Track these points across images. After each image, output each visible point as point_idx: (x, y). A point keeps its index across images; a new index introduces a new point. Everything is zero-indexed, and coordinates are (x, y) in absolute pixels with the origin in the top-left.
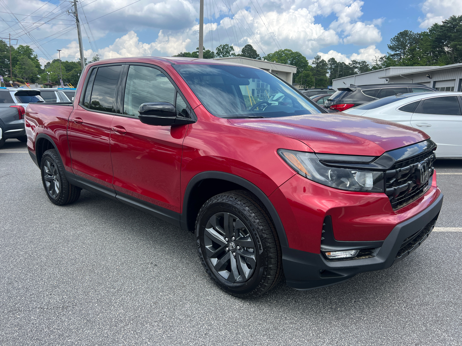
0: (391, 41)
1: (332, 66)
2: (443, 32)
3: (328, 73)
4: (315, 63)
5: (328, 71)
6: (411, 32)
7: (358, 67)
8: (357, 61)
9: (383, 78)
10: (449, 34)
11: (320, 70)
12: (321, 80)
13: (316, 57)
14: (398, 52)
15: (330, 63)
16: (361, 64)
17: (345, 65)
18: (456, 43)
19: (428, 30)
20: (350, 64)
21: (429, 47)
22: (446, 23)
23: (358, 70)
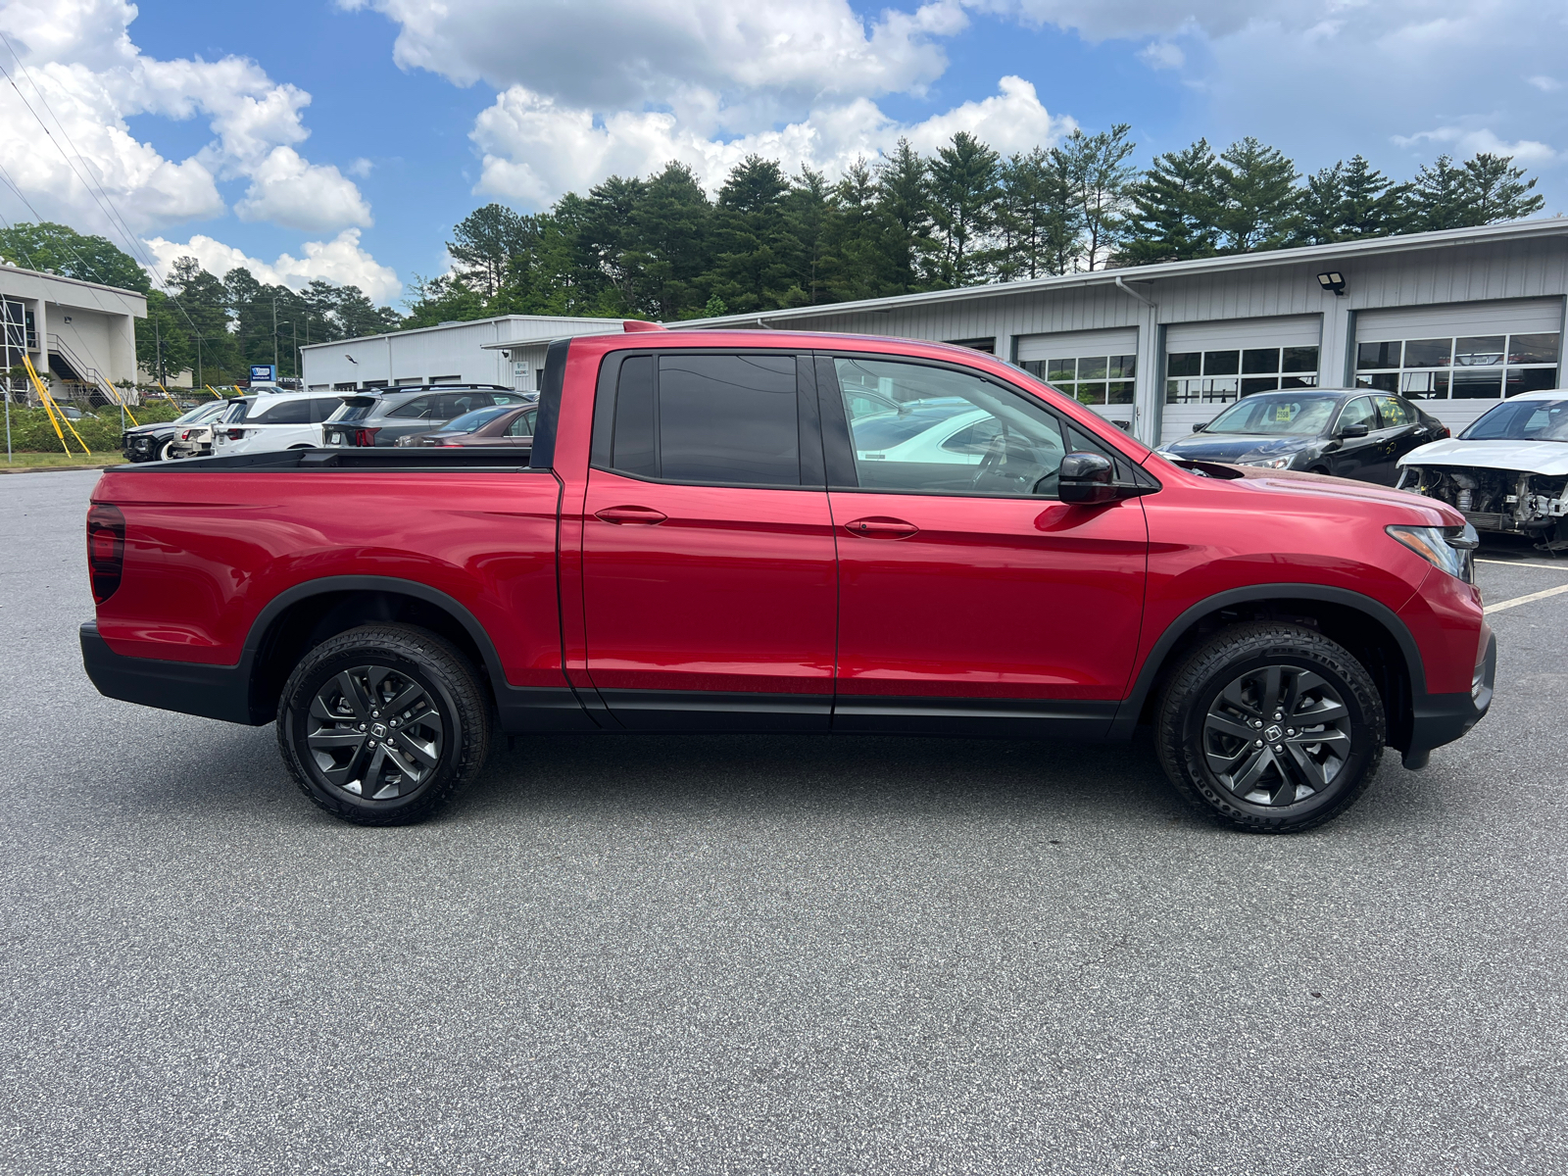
0: (457, 232)
1: (241, 296)
2: (595, 219)
3: (232, 319)
4: (181, 283)
5: (232, 313)
6: (508, 210)
7: (335, 304)
8: (327, 284)
9: (495, 348)
10: (613, 228)
11: (204, 311)
12: (213, 344)
13: (177, 260)
14: (479, 268)
15: (234, 287)
16: (343, 296)
17: (290, 294)
18: (636, 253)
19: (554, 209)
20: (305, 292)
21: (567, 259)
22: (599, 194)
23: (338, 313)
